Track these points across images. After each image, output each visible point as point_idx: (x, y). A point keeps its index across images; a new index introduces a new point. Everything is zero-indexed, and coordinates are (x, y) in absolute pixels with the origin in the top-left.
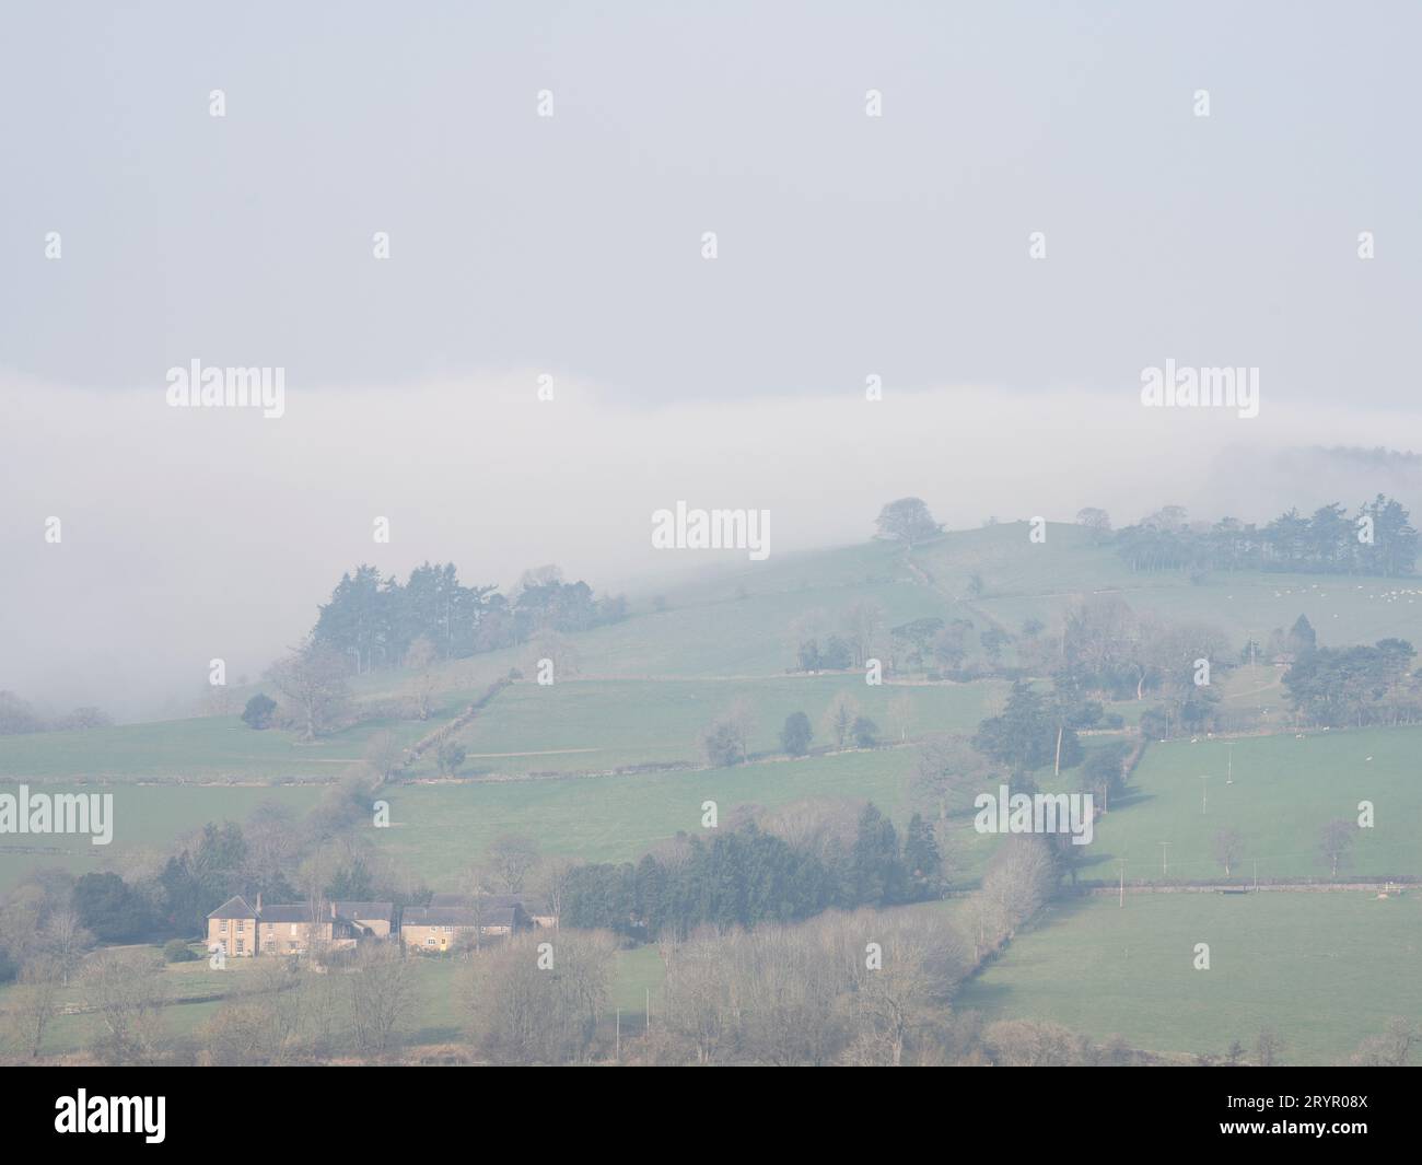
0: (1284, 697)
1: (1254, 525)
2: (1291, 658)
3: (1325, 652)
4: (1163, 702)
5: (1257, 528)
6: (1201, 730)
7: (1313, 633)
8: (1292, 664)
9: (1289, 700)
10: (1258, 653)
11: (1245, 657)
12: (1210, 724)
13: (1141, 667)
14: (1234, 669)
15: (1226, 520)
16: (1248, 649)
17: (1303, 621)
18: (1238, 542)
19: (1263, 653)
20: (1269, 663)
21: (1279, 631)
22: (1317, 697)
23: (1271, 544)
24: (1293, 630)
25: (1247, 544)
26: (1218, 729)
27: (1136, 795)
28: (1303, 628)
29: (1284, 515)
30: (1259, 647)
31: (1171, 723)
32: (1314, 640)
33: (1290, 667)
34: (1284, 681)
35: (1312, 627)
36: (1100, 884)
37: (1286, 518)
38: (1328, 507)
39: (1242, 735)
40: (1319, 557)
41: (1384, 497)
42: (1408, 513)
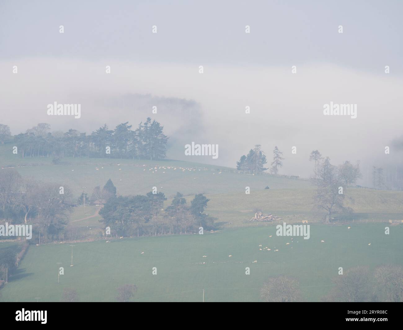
0: (100, 221)
1: (85, 134)
2: (104, 201)
3: (121, 198)
4: (37, 225)
5: (87, 135)
6: (57, 239)
7: (115, 188)
8: (104, 204)
9: (102, 223)
10: (87, 199)
11: (80, 201)
12: (62, 236)
13: (27, 207)
14: (74, 207)
15: (70, 131)
16: (82, 197)
17: (110, 183)
18: (77, 142)
19: (89, 199)
20: (92, 203)
21: (98, 188)
22: (117, 222)
23: (94, 143)
24: (105, 187)
25: (82, 143)
26: (66, 238)
27: (23, 273)
28: (110, 186)
29: (101, 128)
30: (87, 196)
31: (42, 236)
32: (115, 192)
33: (103, 206)
34: (100, 213)
35: (115, 186)
37: (101, 130)
38: (122, 124)
39: (79, 241)
40: (118, 150)
41: (151, 119)
42: (162, 127)
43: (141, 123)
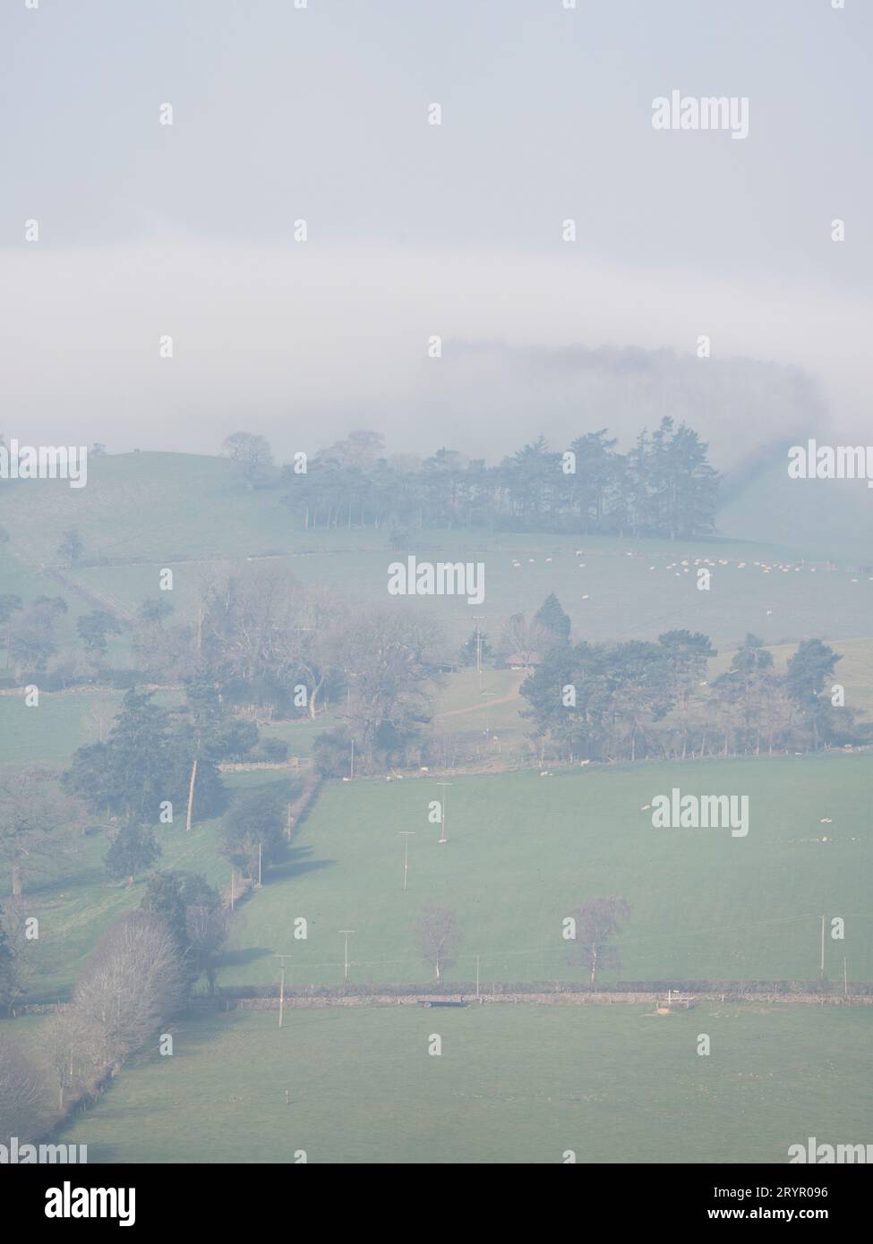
0: (525, 715)
1: (482, 462)
2: (535, 658)
3: (584, 650)
4: (346, 721)
5: (487, 466)
6: (401, 765)
7: (567, 620)
8: (536, 666)
9: (530, 720)
10: (486, 650)
11: (468, 658)
12: (414, 754)
13: (316, 671)
14: (451, 674)
15: (441, 453)
16: (473, 644)
17: (552, 604)
18: (460, 486)
19: (493, 651)
20: (502, 664)
21: (518, 618)
22: (571, 716)
23: (507, 490)
24: (538, 616)
25: (472, 489)
26: (426, 760)
27: (304, 860)
28: (552, 614)
29: (527, 446)
30: (487, 643)
31: (358, 753)
32: (568, 632)
33: (532, 671)
34: (523, 691)
35: (566, 613)
36: (250, 993)
37: (529, 451)
38: (591, 435)
39: (462, 771)
40: (576, 509)
41: (672, 422)
42: (706, 446)
43: (645, 432)
